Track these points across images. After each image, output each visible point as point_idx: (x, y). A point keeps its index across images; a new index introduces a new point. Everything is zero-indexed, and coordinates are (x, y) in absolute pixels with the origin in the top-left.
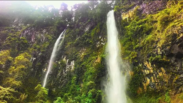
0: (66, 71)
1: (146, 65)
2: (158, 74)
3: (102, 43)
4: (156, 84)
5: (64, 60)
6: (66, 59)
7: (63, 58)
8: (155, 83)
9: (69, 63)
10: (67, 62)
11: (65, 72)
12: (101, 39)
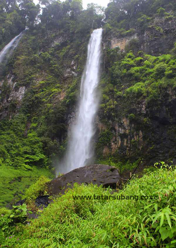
0: (9, 99)
1: (123, 122)
2: (133, 137)
3: (73, 73)
4: (128, 149)
5: (10, 81)
6: (13, 81)
7: (9, 78)
8: (127, 147)
9: (17, 89)
10: (14, 86)
11: (7, 101)
12: (73, 65)
